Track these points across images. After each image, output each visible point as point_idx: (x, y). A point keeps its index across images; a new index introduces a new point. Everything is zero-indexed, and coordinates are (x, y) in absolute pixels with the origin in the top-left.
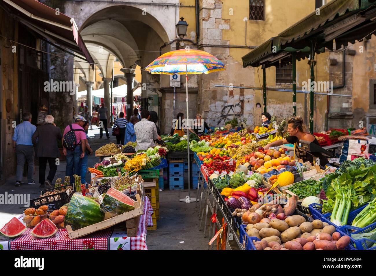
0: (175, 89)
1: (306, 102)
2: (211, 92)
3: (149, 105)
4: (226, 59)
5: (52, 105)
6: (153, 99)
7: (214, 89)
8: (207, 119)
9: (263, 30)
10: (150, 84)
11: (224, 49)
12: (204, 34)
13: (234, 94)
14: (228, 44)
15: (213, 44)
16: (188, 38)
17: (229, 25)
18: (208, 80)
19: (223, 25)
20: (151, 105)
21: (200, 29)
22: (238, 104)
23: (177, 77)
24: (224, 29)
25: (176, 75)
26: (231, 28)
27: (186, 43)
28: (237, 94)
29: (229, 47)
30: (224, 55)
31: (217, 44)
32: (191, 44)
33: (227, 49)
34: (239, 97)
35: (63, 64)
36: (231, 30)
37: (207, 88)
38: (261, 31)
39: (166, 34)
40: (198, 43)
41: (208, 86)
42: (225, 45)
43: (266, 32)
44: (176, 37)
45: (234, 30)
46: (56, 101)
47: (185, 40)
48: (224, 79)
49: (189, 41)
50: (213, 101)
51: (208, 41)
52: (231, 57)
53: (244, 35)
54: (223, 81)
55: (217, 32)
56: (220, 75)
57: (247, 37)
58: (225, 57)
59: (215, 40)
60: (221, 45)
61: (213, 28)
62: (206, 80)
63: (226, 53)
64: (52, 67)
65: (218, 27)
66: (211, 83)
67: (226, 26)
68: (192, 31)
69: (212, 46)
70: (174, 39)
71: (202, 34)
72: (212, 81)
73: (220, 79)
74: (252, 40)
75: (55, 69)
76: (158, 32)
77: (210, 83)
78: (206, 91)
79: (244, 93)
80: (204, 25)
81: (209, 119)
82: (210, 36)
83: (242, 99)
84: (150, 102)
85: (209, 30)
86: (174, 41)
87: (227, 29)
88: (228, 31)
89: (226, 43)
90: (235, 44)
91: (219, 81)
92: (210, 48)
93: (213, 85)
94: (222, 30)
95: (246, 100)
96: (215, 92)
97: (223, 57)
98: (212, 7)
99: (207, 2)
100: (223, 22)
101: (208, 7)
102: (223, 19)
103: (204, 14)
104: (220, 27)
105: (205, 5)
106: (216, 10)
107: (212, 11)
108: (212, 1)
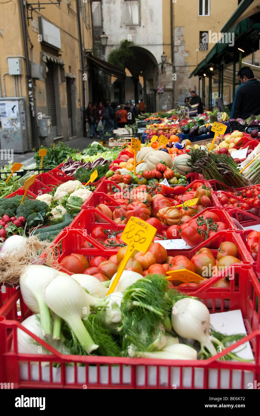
1: (230, 93)
4: (187, 72)
15: (180, 65)
17: (189, 54)
18: (178, 84)
21: (174, 57)
26: (189, 56)
27: (167, 65)
29: (189, 66)
31: (182, 65)
32: (169, 65)
33: (188, 68)
37: (177, 88)
40: (172, 64)
44: (161, 62)
45: (191, 57)
47: (166, 63)
49: (168, 63)
50: (180, 95)
51: (178, 64)
52: (189, 71)
53: (196, 59)
55: (182, 58)
59: (181, 63)
60: (184, 65)
61: (180, 56)
62: (176, 84)
65: (182, 55)
67: (186, 55)
68: (169, 59)
76: (153, 60)
78: (177, 90)
80: (176, 55)
82: (178, 61)
85: (178, 58)
86: (160, 64)
89: (187, 64)
90: (192, 65)
92: (178, 67)
93: (180, 87)
94: (185, 57)
96: (181, 90)
97: (185, 72)
98: (179, 45)
99: (177, 42)
100: (185, 52)
101: (177, 45)
102: (185, 51)
103: (175, 49)
104: (184, 55)
105: (175, 44)
106: (182, 46)
107: (179, 47)
108: (179, 42)
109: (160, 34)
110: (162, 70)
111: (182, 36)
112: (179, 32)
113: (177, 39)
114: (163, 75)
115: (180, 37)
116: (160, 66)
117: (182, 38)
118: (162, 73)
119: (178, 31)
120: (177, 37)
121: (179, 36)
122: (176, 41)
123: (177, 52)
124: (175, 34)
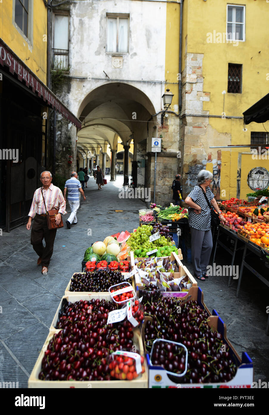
0: (156, 154)
2: (192, 156)
3: (138, 167)
4: (206, 127)
5: (58, 164)
6: (141, 163)
7: (194, 154)
8: (187, 179)
9: (239, 102)
10: (139, 152)
11: (204, 118)
12: (186, 105)
13: (212, 158)
14: (208, 114)
15: (195, 114)
16: (171, 111)
17: (210, 97)
18: (189, 145)
19: (204, 97)
20: (139, 167)
21: (183, 101)
22: (216, 167)
23: (158, 144)
24: (204, 101)
25: (157, 142)
26: (210, 100)
27: (170, 114)
28: (215, 158)
29: (209, 117)
30: (204, 124)
31: (198, 114)
32: (173, 115)
33: (207, 119)
34: (216, 161)
35: (67, 130)
36: (210, 102)
37: (188, 153)
38: (238, 102)
39: (153, 108)
40: (180, 114)
41: (189, 150)
42: (205, 115)
43: (242, 104)
44: (162, 109)
45: (213, 102)
46: (61, 160)
47: (169, 112)
48: (203, 145)
49: (172, 113)
51: (190, 111)
52: (210, 125)
53: (222, 106)
54: (202, 146)
55: (198, 104)
56: (200, 141)
57: (225, 108)
58: (205, 126)
59: (196, 111)
60: (202, 115)
61: (195, 99)
62: (187, 145)
63: (206, 122)
64: (59, 133)
65: (199, 99)
66: (192, 148)
67: (206, 99)
68: (175, 104)
69: (193, 116)
70: (160, 111)
71: (185, 105)
72: (193, 147)
73: (200, 145)
74: (229, 111)
75: (61, 134)
76: (146, 106)
77: (190, 148)
78: (187, 155)
79: (221, 158)
80: (187, 98)
81: (189, 180)
82: (192, 107)
83: (219, 163)
84: (139, 164)
85: (191, 102)
86: (160, 113)
87: (207, 101)
88: (208, 102)
89: (206, 113)
90: (214, 114)
91: (199, 146)
92: (191, 117)
93: (194, 150)
94: (203, 102)
95: (223, 164)
96: (195, 156)
97: (202, 126)
98: (194, 82)
99: (190, 77)
100: (203, 94)
101: (191, 82)
102: (204, 92)
103: (187, 88)
104: (201, 99)
105: (188, 80)
106: (198, 84)
107: (194, 85)
108: (194, 76)
109: (161, 67)
110: (162, 123)
111: (199, 68)
112: (195, 62)
113: (190, 72)
114: (165, 130)
115: (196, 69)
116: (159, 117)
117: (199, 71)
118: (163, 127)
119: (192, 59)
120: (190, 68)
121: (194, 67)
122: (189, 75)
123: (190, 93)
124: (188, 64)
